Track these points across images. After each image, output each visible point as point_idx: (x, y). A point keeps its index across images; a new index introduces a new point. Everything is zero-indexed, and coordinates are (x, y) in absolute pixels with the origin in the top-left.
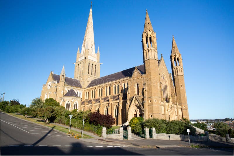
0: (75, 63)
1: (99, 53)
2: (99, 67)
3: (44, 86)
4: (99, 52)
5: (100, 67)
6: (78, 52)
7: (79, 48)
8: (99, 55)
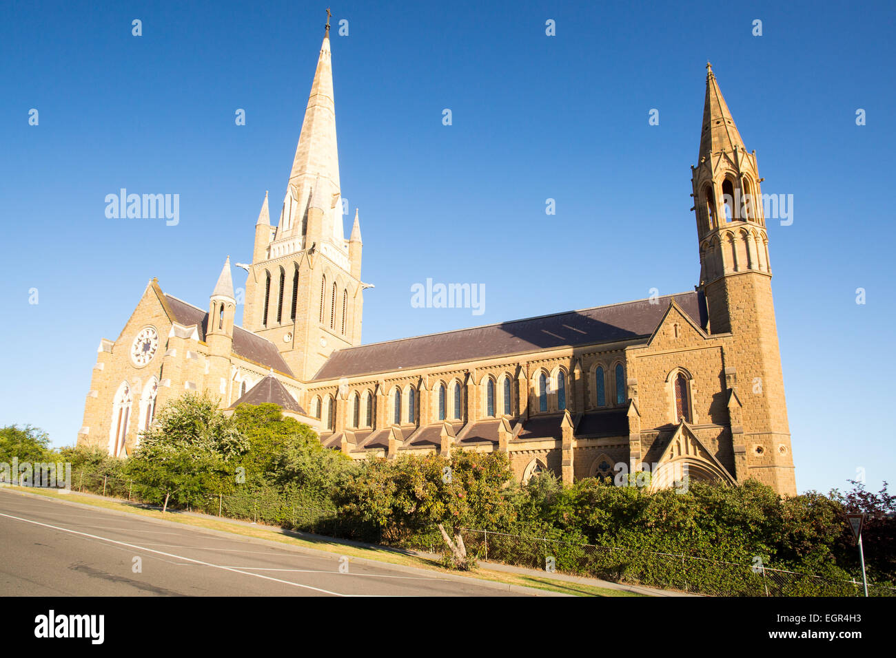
0: (246, 266)
1: (360, 240)
2: (360, 298)
3: (110, 350)
4: (357, 233)
5: (362, 301)
6: (264, 217)
7: (266, 200)
8: (358, 248)
